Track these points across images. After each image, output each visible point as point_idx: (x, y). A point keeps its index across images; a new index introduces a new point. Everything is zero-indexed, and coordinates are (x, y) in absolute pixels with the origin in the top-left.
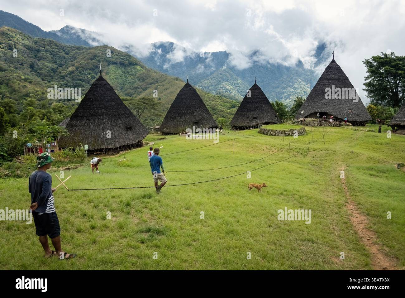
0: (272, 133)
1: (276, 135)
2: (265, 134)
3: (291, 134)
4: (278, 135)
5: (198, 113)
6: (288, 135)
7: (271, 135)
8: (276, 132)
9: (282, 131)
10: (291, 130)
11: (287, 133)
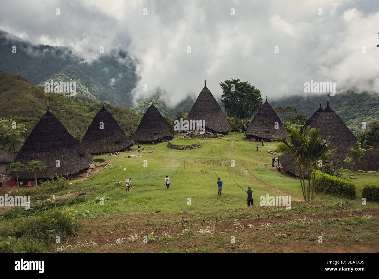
0: (181, 147)
1: (183, 149)
2: (175, 149)
3: (193, 148)
4: (185, 149)
5: (117, 134)
6: (192, 148)
7: (180, 149)
8: (184, 147)
9: (188, 146)
10: (193, 144)
11: (191, 147)
